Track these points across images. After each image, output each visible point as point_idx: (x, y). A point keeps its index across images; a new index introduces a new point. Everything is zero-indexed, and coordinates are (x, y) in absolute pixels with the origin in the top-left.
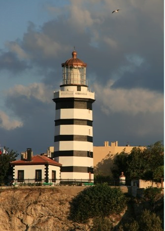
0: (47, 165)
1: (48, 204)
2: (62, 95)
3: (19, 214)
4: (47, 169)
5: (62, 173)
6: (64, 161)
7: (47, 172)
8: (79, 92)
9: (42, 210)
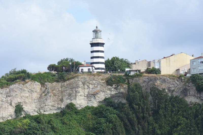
4: (92, 68)
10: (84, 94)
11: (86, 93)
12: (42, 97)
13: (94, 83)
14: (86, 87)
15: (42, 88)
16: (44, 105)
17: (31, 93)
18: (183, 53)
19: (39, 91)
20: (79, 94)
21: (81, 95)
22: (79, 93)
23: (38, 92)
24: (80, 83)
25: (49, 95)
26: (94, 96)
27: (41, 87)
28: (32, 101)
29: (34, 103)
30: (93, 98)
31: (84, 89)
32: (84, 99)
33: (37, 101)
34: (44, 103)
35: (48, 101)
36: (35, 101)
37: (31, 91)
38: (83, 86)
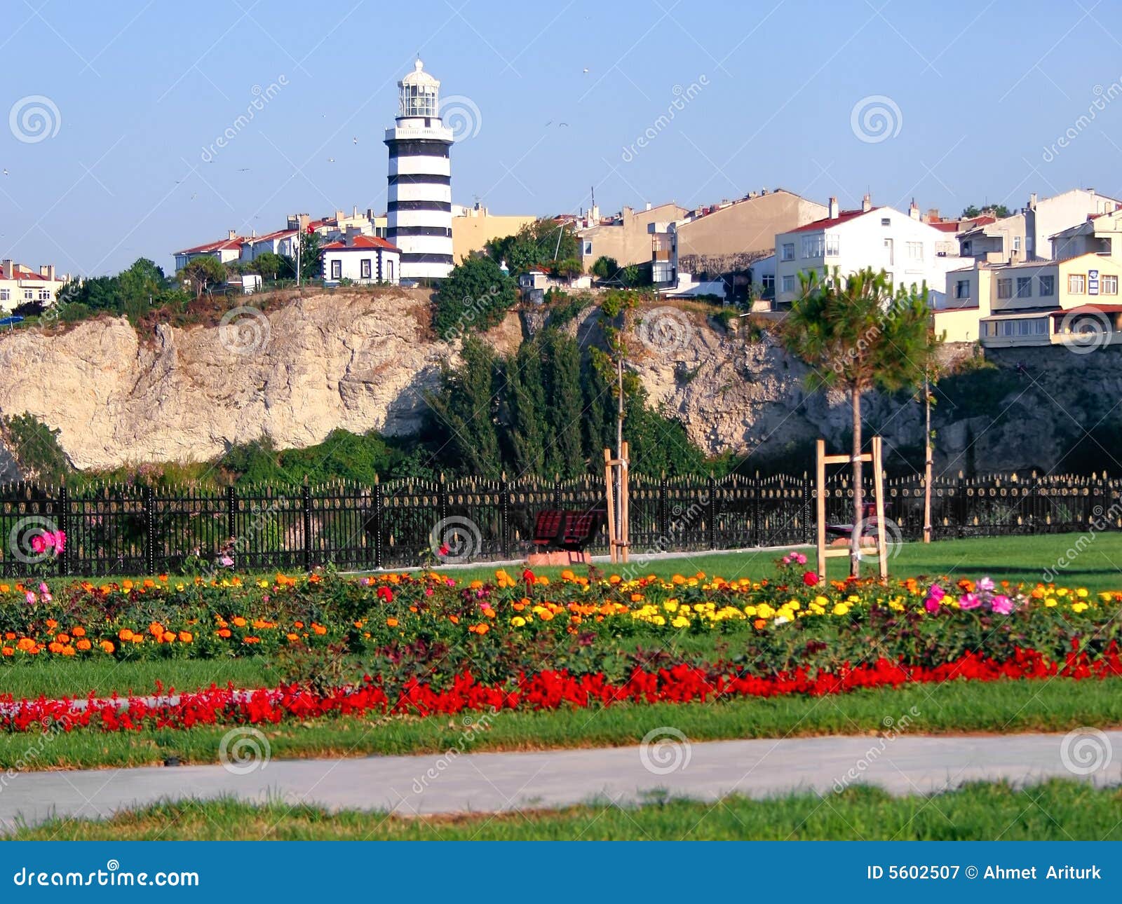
0: (379, 250)
1: (385, 315)
2: (400, 135)
3: (340, 332)
4: (379, 257)
5: (403, 264)
6: (406, 244)
7: (379, 263)
8: (428, 129)
9: (377, 326)
10: (328, 379)
11: (337, 377)
12: (143, 392)
13: (372, 329)
14: (336, 345)
15: (143, 352)
16: (151, 424)
17: (89, 372)
18: (780, 192)
19: (126, 363)
20: (304, 378)
21: (311, 384)
22: (303, 371)
23: (121, 368)
24: (309, 329)
25: (170, 383)
26: (369, 389)
27: (140, 344)
28: (99, 408)
29: (104, 419)
30: (363, 399)
31: (329, 355)
32: (330, 400)
33: (119, 407)
34: (150, 419)
35: (168, 407)
36: (112, 407)
37: (90, 367)
38: (320, 342)
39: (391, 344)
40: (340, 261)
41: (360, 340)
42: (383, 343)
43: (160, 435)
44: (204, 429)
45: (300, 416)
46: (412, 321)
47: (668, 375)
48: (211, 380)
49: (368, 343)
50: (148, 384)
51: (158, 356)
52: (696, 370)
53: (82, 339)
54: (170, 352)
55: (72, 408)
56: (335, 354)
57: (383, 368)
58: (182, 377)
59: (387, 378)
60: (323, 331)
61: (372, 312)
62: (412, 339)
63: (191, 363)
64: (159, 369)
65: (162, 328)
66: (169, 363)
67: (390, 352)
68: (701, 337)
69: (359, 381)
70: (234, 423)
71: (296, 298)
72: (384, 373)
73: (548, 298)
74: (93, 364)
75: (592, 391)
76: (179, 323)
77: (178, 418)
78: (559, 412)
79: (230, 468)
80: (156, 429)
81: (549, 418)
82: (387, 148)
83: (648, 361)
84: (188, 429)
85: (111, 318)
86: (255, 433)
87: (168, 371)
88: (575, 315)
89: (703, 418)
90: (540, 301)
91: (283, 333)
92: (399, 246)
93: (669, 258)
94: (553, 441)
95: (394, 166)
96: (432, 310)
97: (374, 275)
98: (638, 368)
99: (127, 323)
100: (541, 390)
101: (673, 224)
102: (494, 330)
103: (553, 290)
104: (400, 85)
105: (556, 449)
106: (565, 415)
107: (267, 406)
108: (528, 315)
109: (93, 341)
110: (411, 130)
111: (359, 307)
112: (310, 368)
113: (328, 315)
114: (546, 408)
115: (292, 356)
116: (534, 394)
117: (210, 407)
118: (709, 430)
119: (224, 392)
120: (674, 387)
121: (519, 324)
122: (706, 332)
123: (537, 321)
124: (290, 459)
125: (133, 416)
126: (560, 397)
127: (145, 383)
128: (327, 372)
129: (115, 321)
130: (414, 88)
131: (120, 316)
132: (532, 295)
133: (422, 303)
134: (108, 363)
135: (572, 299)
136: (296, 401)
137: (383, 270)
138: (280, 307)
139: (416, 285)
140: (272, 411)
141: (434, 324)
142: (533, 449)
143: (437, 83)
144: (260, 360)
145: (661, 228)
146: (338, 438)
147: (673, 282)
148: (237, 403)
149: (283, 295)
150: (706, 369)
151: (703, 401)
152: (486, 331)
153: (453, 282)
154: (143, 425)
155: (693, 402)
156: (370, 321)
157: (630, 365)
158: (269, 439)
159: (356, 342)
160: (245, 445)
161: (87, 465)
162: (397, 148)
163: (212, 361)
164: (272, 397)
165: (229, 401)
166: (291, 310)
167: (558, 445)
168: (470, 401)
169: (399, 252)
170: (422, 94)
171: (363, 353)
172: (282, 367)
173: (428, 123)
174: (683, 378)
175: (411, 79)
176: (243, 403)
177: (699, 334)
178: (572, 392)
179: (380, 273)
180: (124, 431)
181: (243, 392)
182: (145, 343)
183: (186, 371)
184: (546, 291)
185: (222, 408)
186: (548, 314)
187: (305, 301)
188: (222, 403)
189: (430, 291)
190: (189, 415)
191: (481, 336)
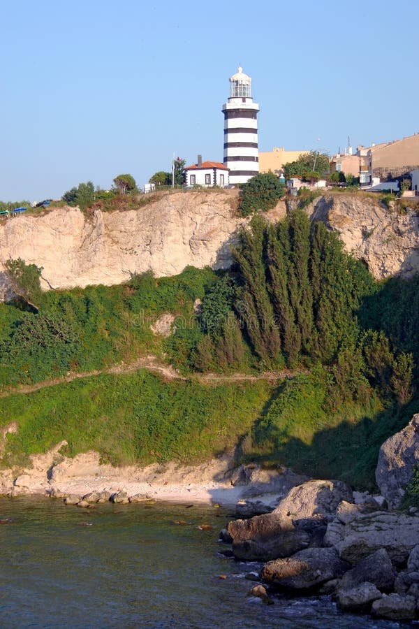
0: (215, 169)
1: (213, 204)
2: (230, 107)
3: (189, 213)
4: (215, 173)
5: (231, 176)
6: (232, 165)
7: (215, 176)
8: (244, 103)
9: (209, 209)
10: (183, 239)
11: (188, 238)
12: (87, 247)
13: (206, 211)
14: (187, 221)
15: (87, 225)
16: (91, 264)
17: (58, 237)
19: (78, 232)
20: (170, 238)
21: (174, 241)
22: (169, 234)
23: (75, 234)
24: (173, 211)
25: (100, 242)
26: (204, 244)
27: (86, 221)
28: (64, 255)
29: (67, 261)
30: (202, 249)
31: (183, 225)
32: (185, 250)
33: (74, 256)
34: (90, 261)
35: (99, 255)
36: (70, 255)
37: (58, 234)
38: (179, 219)
39: (216, 219)
40: (195, 175)
41: (200, 217)
42: (212, 218)
43: (95, 270)
44: (119, 266)
45: (168, 259)
46: (228, 207)
47: (358, 234)
48: (122, 240)
49: (204, 219)
50: (89, 243)
51: (94, 227)
52: (372, 230)
53: (54, 218)
54: (100, 225)
55: (49, 256)
56: (187, 225)
57: (211, 232)
58: (106, 238)
59: (214, 238)
60: (180, 213)
61: (206, 202)
62: (228, 216)
63: (112, 231)
64: (94, 235)
65: (97, 212)
66: (100, 231)
67: (216, 223)
68: (375, 212)
69: (199, 240)
70: (134, 263)
71: (166, 195)
72: (212, 235)
73: (299, 193)
74: (59, 232)
75: (315, 244)
76: (107, 209)
77: (105, 261)
78: (296, 255)
79: (131, 287)
80: (93, 266)
81: (291, 259)
82: (223, 115)
83: (346, 226)
84: (111, 266)
85: (69, 208)
86: (145, 268)
87: (99, 235)
88: (311, 201)
89: (377, 257)
90: (295, 194)
91: (159, 214)
92: (228, 167)
93: (368, 169)
94: (292, 271)
95: (226, 124)
96: (239, 200)
97: (212, 182)
98: (341, 230)
99: (79, 210)
100: (288, 243)
101: (370, 151)
102: (271, 211)
103: (302, 188)
104: (230, 80)
105: (293, 275)
106: (299, 257)
107: (151, 254)
108: (289, 202)
109: (59, 220)
110: (236, 104)
111: (199, 199)
112: (173, 233)
113: (183, 204)
114: (289, 253)
115: (164, 226)
116: (284, 245)
117: (122, 255)
118: (380, 264)
119: (129, 246)
120: (361, 240)
121: (285, 207)
122: (377, 209)
123: (293, 205)
124: (163, 282)
125: (81, 259)
126: (297, 247)
127: (88, 242)
128: (183, 235)
129: (71, 209)
130: (237, 82)
131: (76, 206)
132: (292, 191)
133: (234, 197)
134: (68, 231)
135: (311, 192)
136: (166, 251)
137: (217, 179)
138: (158, 200)
139: (233, 187)
140: (154, 256)
141: (240, 208)
142: (281, 276)
143: (250, 79)
144: (147, 229)
145: (364, 153)
146: (189, 271)
147: (370, 183)
148: (136, 252)
149: (160, 194)
150: (377, 230)
151: (376, 248)
152: (266, 211)
153: (249, 185)
154: (87, 265)
155: (371, 249)
156: (205, 207)
157: (337, 228)
158: (151, 271)
159: (198, 219)
160: (139, 275)
161: (58, 286)
162: (228, 114)
163: (123, 229)
164: (154, 248)
165: (132, 251)
166: (163, 202)
167: (295, 274)
168: (251, 249)
169: (229, 170)
170: (241, 85)
171: (202, 224)
172: (159, 233)
173: (244, 100)
174: (366, 235)
175: (236, 77)
176: (139, 252)
177: (374, 210)
178: (303, 244)
179: (215, 181)
180: (76, 268)
181: (139, 246)
182: (88, 220)
183: (109, 236)
184: (298, 189)
185: (128, 254)
186: (299, 201)
187: (171, 196)
188: (128, 252)
189: (239, 190)
190: (111, 259)
191: (264, 214)
